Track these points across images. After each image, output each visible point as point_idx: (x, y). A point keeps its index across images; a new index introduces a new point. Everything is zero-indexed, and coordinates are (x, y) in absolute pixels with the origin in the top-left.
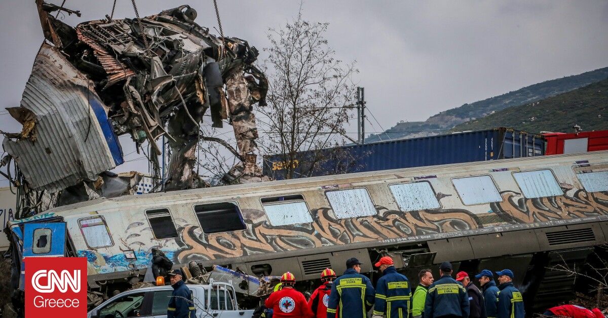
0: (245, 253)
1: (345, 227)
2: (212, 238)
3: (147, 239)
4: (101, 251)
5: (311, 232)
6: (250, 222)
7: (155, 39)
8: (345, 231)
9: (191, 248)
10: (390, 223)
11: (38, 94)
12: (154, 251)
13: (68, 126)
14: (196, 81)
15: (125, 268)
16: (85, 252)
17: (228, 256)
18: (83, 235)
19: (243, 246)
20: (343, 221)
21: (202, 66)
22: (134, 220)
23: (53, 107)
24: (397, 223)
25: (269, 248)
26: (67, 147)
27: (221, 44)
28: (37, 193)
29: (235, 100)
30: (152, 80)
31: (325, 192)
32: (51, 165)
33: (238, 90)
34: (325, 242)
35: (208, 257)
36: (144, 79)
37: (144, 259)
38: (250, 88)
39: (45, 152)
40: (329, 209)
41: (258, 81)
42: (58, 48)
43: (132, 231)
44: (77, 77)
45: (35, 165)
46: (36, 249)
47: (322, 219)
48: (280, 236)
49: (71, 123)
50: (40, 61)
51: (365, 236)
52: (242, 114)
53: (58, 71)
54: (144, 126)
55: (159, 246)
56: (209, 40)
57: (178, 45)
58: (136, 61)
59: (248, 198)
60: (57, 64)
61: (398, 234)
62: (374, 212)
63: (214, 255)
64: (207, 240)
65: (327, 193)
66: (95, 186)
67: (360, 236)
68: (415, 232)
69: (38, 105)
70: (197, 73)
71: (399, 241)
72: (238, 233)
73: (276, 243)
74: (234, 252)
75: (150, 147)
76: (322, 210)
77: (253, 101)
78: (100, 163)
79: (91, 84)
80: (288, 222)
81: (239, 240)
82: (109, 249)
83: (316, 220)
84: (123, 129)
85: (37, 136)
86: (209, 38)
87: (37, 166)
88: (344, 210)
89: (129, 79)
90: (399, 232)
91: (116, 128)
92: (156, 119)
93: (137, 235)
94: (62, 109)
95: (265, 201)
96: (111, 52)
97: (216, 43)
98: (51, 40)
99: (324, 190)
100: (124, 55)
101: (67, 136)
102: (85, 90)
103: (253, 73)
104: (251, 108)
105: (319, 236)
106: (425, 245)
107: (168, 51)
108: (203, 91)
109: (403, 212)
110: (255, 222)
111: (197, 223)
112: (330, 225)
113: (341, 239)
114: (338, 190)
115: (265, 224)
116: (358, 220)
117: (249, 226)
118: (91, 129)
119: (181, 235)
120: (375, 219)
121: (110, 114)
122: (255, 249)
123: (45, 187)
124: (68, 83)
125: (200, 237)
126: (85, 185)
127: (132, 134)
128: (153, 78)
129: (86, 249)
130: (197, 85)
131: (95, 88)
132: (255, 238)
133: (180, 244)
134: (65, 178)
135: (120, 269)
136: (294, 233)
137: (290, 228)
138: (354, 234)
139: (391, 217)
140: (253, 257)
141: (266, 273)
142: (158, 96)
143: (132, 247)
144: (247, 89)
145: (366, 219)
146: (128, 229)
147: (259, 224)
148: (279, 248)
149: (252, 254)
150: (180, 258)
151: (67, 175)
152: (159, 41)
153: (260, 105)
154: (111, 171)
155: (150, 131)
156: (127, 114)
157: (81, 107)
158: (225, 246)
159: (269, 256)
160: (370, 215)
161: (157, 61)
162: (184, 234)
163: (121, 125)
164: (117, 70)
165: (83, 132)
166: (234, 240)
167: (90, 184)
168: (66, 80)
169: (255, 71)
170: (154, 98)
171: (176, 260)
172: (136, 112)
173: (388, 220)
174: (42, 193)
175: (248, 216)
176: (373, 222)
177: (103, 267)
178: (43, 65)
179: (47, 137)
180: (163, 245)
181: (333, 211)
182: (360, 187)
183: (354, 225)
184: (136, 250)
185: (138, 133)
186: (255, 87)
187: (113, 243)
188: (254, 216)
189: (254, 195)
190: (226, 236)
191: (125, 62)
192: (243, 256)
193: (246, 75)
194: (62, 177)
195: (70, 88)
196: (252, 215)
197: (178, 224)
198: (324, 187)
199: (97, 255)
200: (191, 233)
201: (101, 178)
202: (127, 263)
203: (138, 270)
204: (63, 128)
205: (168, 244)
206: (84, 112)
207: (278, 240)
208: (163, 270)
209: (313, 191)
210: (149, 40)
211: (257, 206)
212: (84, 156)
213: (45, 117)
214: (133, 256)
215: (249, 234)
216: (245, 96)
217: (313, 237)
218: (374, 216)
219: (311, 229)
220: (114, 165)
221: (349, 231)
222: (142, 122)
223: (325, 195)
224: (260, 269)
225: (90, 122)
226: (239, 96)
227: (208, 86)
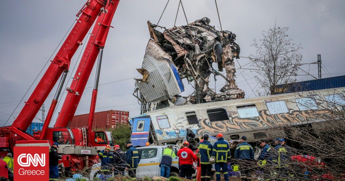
0: (228, 130)
1: (274, 118)
2: (214, 124)
3: (185, 125)
4: (165, 130)
5: (258, 121)
6: (231, 116)
7: (196, 36)
8: (274, 120)
9: (204, 128)
10: (295, 116)
11: (149, 62)
12: (187, 130)
13: (161, 76)
14: (212, 52)
15: (175, 137)
16: (159, 130)
17: (220, 131)
18: (158, 123)
19: (227, 127)
20: (273, 116)
21: (214, 46)
22: (180, 117)
23: (155, 68)
24: (298, 116)
25: (239, 128)
26: (161, 85)
27: (221, 35)
28: (149, 104)
29: (226, 56)
30: (195, 55)
31: (266, 103)
32: (154, 92)
33: (227, 52)
34: (264, 125)
35: (211, 132)
36: (192, 54)
37: (183, 133)
38: (232, 51)
39: (152, 87)
40: (267, 110)
41: (236, 48)
42: (156, 42)
43: (179, 121)
44: (164, 55)
45: (148, 92)
46: (138, 129)
47: (263, 115)
48: (244, 123)
49: (162, 75)
50: (148, 48)
51: (282, 122)
52: (229, 62)
53: (157, 52)
54: (192, 74)
55: (190, 128)
56: (216, 33)
57: (205, 38)
58: (188, 47)
59: (231, 106)
60: (156, 49)
61: (298, 121)
62: (288, 111)
63: (214, 131)
64: (211, 124)
65: (267, 103)
66: (173, 101)
67: (280, 122)
68: (306, 120)
69: (149, 67)
70: (212, 49)
71: (298, 124)
72: (225, 121)
73: (242, 125)
74: (223, 130)
75: (195, 83)
76: (264, 111)
77: (234, 57)
78: (175, 91)
79: (170, 58)
80: (248, 116)
81: (226, 124)
82: (168, 129)
83: (261, 115)
84: (184, 76)
85: (149, 80)
86: (216, 32)
87: (149, 93)
88: (274, 111)
89: (186, 55)
90: (298, 120)
91: (181, 76)
92: (197, 72)
93: (181, 123)
94: (159, 69)
95: (238, 107)
96: (178, 43)
97: (220, 35)
98: (154, 38)
99: (265, 102)
100: (183, 44)
101: (161, 80)
102: (168, 60)
103: (233, 44)
104: (233, 60)
105: (261, 122)
106: (310, 125)
107: (201, 41)
108: (215, 56)
109: (301, 111)
110: (233, 116)
111: (207, 117)
112: (267, 117)
113: (271, 124)
114: (272, 102)
115: (238, 117)
116: (280, 115)
117: (230, 118)
118: (171, 77)
119: (200, 123)
120: (288, 114)
121: (178, 70)
122: (232, 128)
123: (152, 101)
124: (161, 58)
125: (208, 123)
126: (168, 100)
127: (187, 78)
128: (196, 54)
129: (159, 129)
130: (212, 54)
131: (172, 60)
132: (233, 124)
133: (199, 126)
134: (160, 98)
135: (172, 137)
136: (250, 121)
137: (249, 119)
138: (278, 121)
139: (295, 113)
140: (231, 132)
141: (237, 139)
142: (198, 62)
143: (178, 128)
144: (231, 52)
145: (284, 114)
146: (177, 120)
147: (235, 117)
148: (243, 128)
149: (231, 131)
150: (199, 132)
151: (161, 96)
152: (198, 37)
153: (236, 58)
154: (179, 94)
155: (195, 77)
156: (185, 70)
157: (167, 68)
158: (219, 127)
159: (238, 131)
160: (286, 112)
161: (197, 46)
162: (201, 123)
163: (183, 74)
164: (181, 51)
165: (168, 78)
166: (223, 125)
167: (170, 100)
168: (160, 56)
169: (235, 44)
170: (197, 63)
171: (197, 134)
172: (189, 69)
173: (293, 114)
174: (151, 104)
175: (230, 114)
176: (286, 115)
177: (165, 137)
178: (150, 50)
179: (153, 81)
180: (192, 127)
181: (269, 111)
182: (282, 100)
183: (278, 117)
184: (180, 129)
185: (190, 78)
186: (234, 50)
187: (170, 127)
188: (233, 114)
189: (234, 105)
190: (220, 123)
191: (184, 47)
192: (227, 131)
193: (231, 45)
194: (159, 97)
195: (162, 60)
196: (232, 114)
197: (199, 118)
198: (265, 101)
199: (163, 132)
200: (204, 122)
201: (175, 97)
202: (176, 135)
203: (180, 138)
204: (159, 77)
205: (194, 126)
206: (168, 70)
207: (243, 124)
208: (191, 138)
209: (260, 103)
210: (193, 36)
211: (235, 109)
212: (168, 88)
213: (152, 72)
214: (178, 132)
215: (230, 122)
216: (230, 55)
217: (259, 123)
218: (287, 113)
219: (258, 119)
220: (180, 92)
221: (275, 119)
222: (191, 73)
223: (266, 104)
224: (235, 137)
225: (170, 74)
226: (228, 55)
227: (217, 54)
